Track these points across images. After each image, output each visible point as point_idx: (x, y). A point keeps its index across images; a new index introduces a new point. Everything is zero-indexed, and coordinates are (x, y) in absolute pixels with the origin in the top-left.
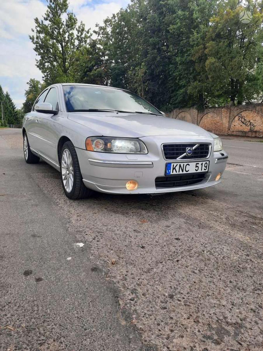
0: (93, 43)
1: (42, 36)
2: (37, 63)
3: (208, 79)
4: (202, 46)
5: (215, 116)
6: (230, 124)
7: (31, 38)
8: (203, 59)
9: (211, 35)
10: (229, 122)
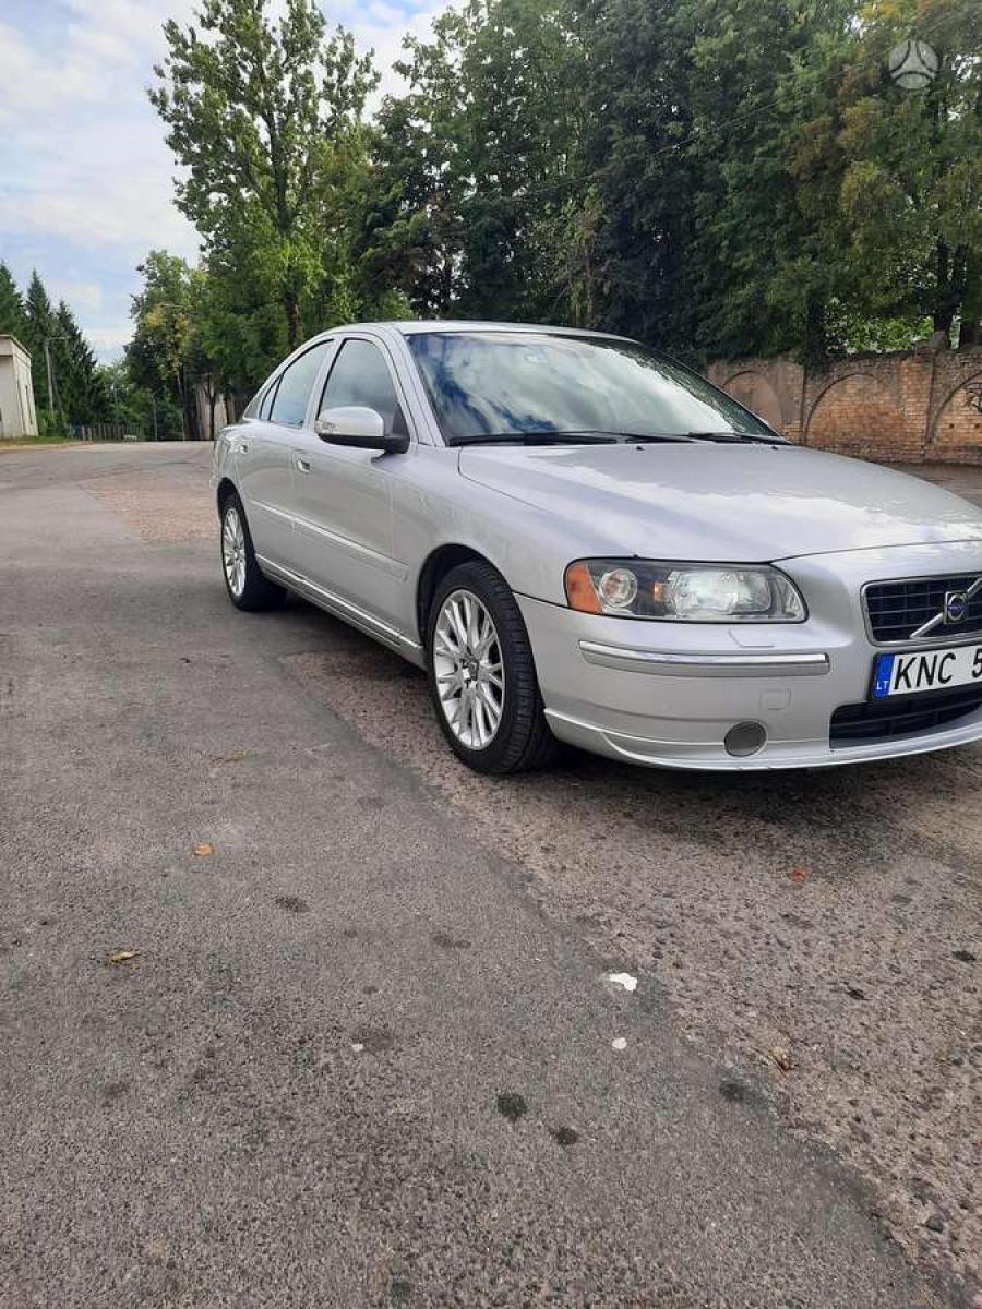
0: (395, 112)
1: (196, 88)
2: (180, 192)
3: (851, 244)
4: (826, 119)
5: (875, 387)
6: (931, 422)
7: (154, 100)
8: (830, 166)
9: (863, 74)
10: (929, 412)
